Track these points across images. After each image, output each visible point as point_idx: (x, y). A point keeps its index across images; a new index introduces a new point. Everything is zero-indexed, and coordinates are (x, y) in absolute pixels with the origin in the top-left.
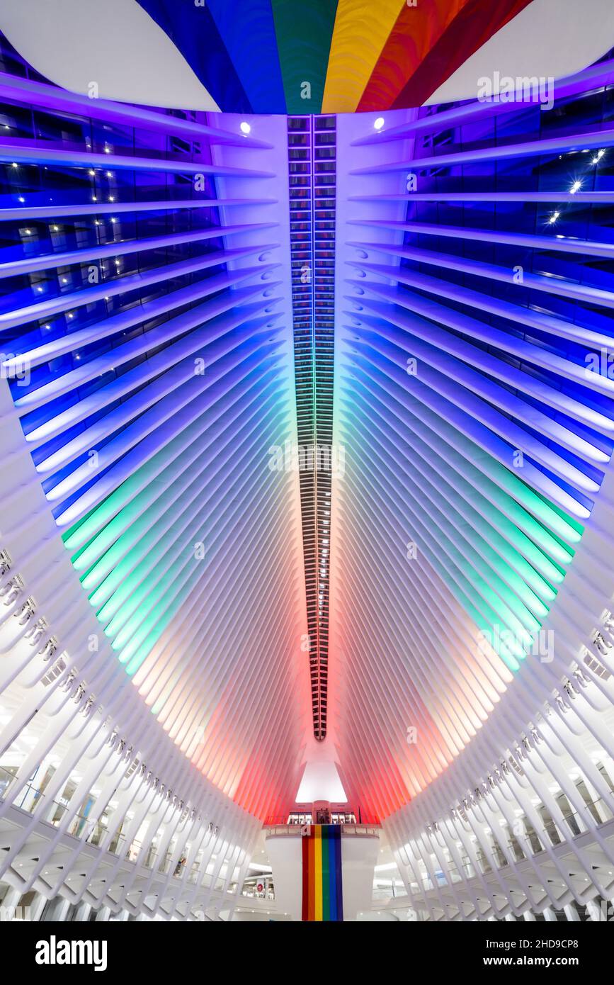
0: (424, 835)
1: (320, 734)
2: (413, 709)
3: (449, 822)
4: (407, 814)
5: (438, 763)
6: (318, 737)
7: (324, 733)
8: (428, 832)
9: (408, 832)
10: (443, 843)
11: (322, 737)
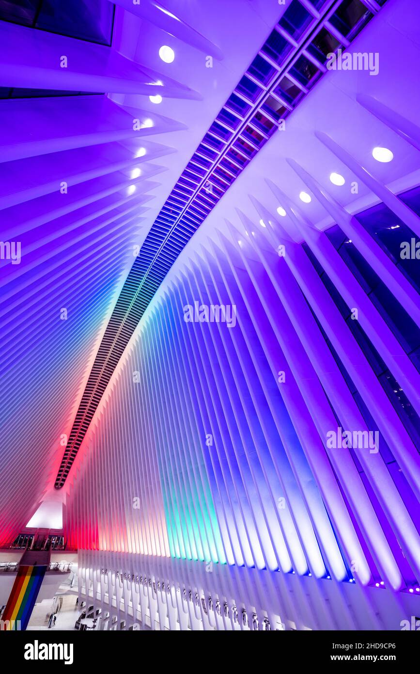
0: (99, 571)
1: (59, 485)
2: (118, 509)
3: (114, 576)
4: (94, 556)
5: (119, 546)
6: (57, 486)
7: (62, 485)
8: (101, 573)
9: (91, 563)
10: (107, 582)
11: (60, 487)
